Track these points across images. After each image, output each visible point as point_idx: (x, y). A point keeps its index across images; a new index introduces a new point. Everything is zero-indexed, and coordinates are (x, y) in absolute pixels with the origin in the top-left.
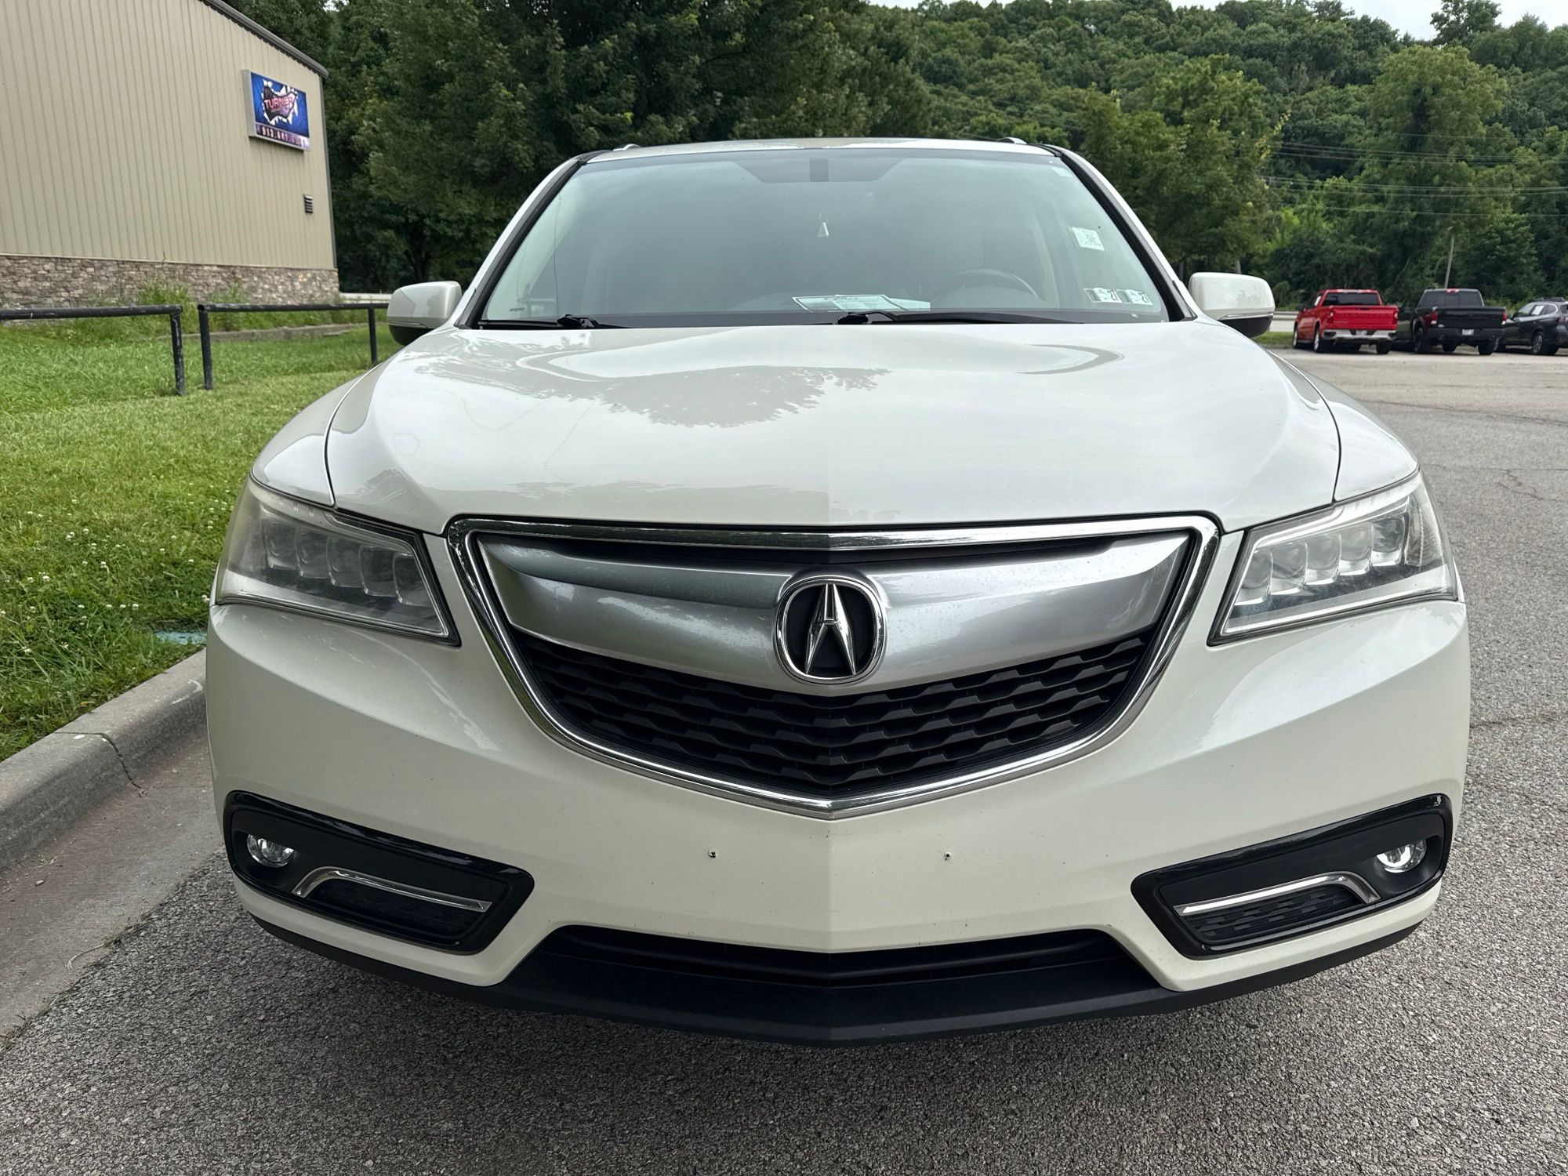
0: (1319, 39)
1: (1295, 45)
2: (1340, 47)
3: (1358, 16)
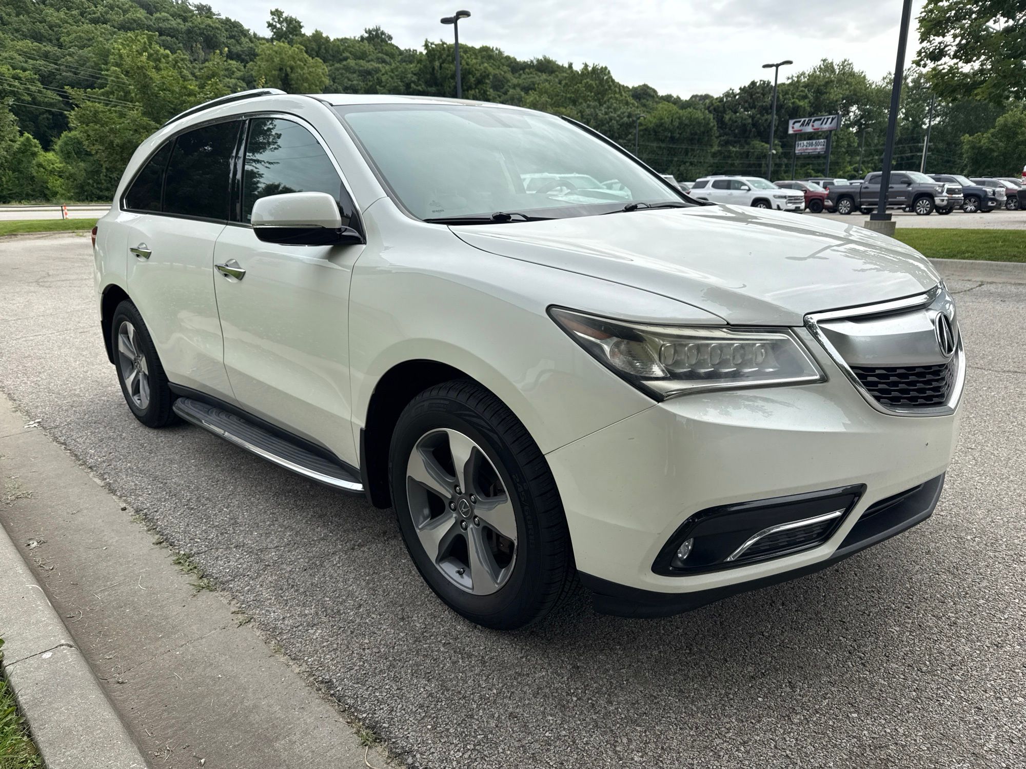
0: (204, 29)
1: (189, 31)
2: (218, 36)
3: (223, 17)
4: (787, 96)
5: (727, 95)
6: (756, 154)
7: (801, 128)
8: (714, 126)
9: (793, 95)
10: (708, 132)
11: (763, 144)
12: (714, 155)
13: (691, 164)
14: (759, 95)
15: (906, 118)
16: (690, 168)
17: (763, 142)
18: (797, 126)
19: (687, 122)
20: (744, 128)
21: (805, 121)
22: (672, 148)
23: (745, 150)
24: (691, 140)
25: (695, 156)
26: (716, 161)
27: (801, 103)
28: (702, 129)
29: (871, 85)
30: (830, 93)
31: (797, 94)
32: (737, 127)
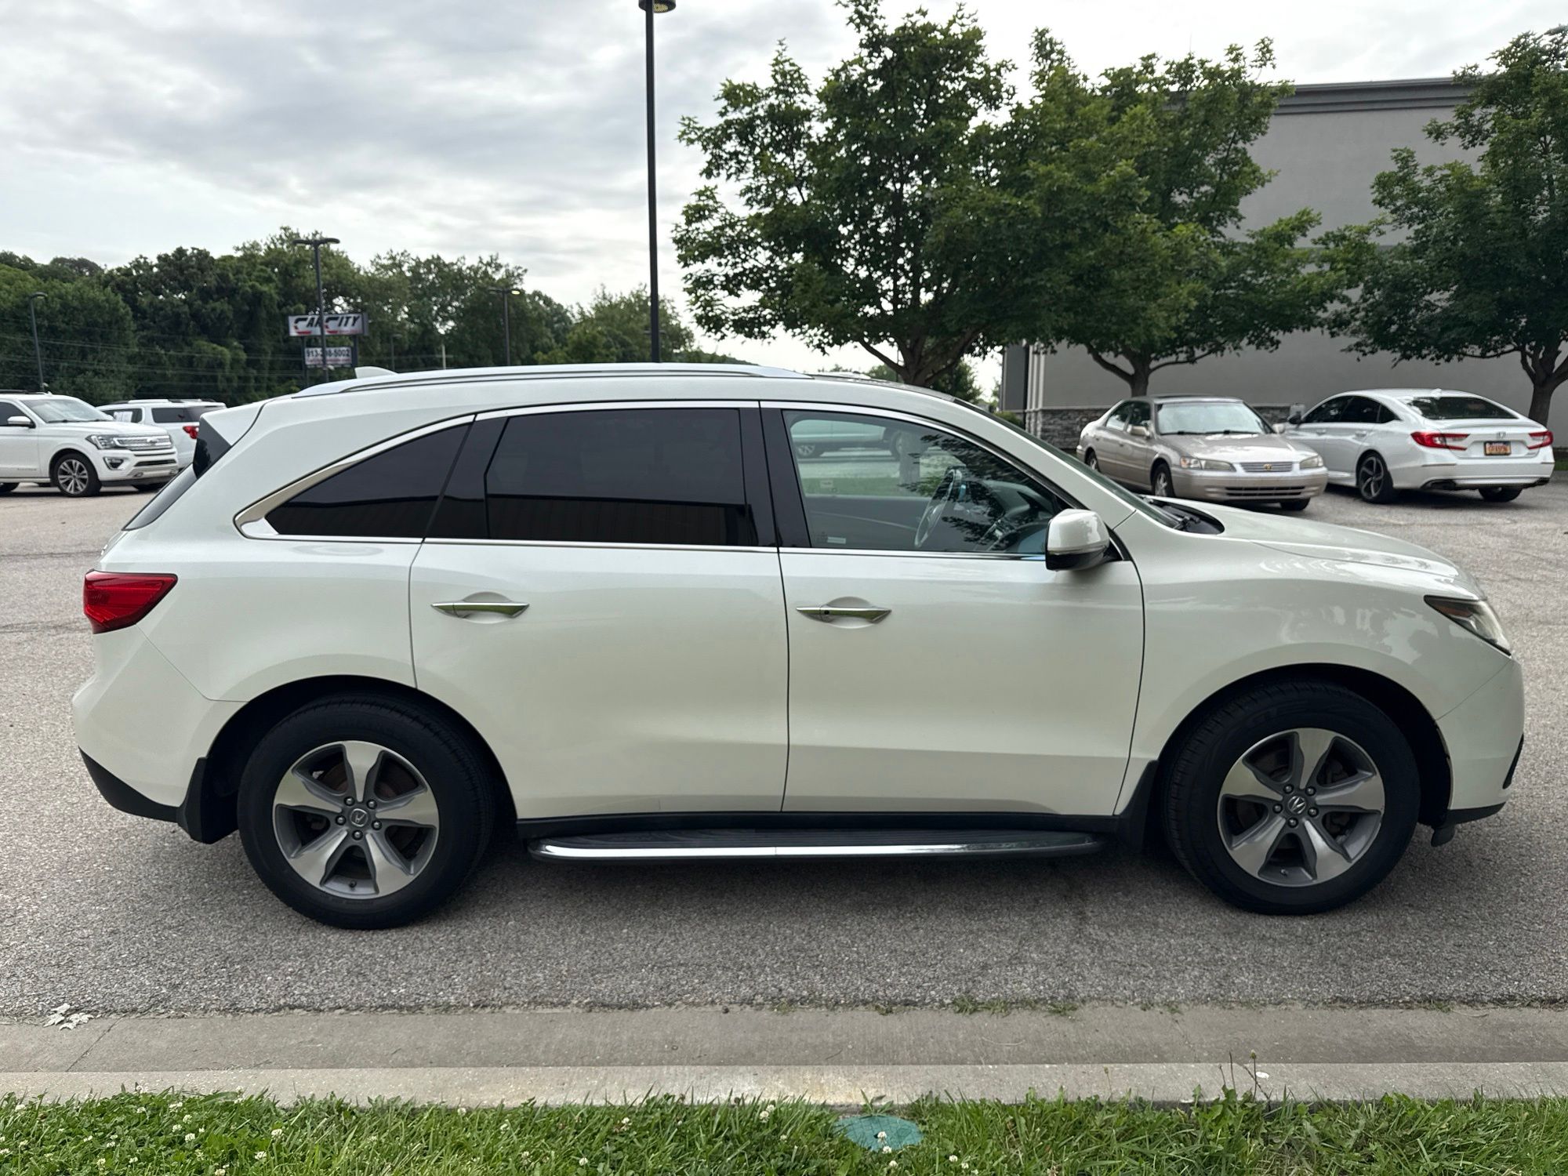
4: (240, 276)
5: (137, 265)
6: (205, 360)
7: (309, 329)
8: (127, 313)
9: (249, 274)
10: (117, 322)
11: (215, 345)
12: (131, 359)
13: (96, 373)
14: (195, 270)
15: (411, 319)
16: (96, 379)
17: (214, 342)
18: (302, 325)
19: (76, 303)
20: (176, 321)
21: (313, 319)
22: (52, 345)
23: (185, 354)
24: (88, 333)
25: (99, 361)
26: (136, 369)
27: (265, 288)
28: (107, 318)
29: (359, 270)
30: (305, 278)
31: (256, 273)
32: (166, 317)
